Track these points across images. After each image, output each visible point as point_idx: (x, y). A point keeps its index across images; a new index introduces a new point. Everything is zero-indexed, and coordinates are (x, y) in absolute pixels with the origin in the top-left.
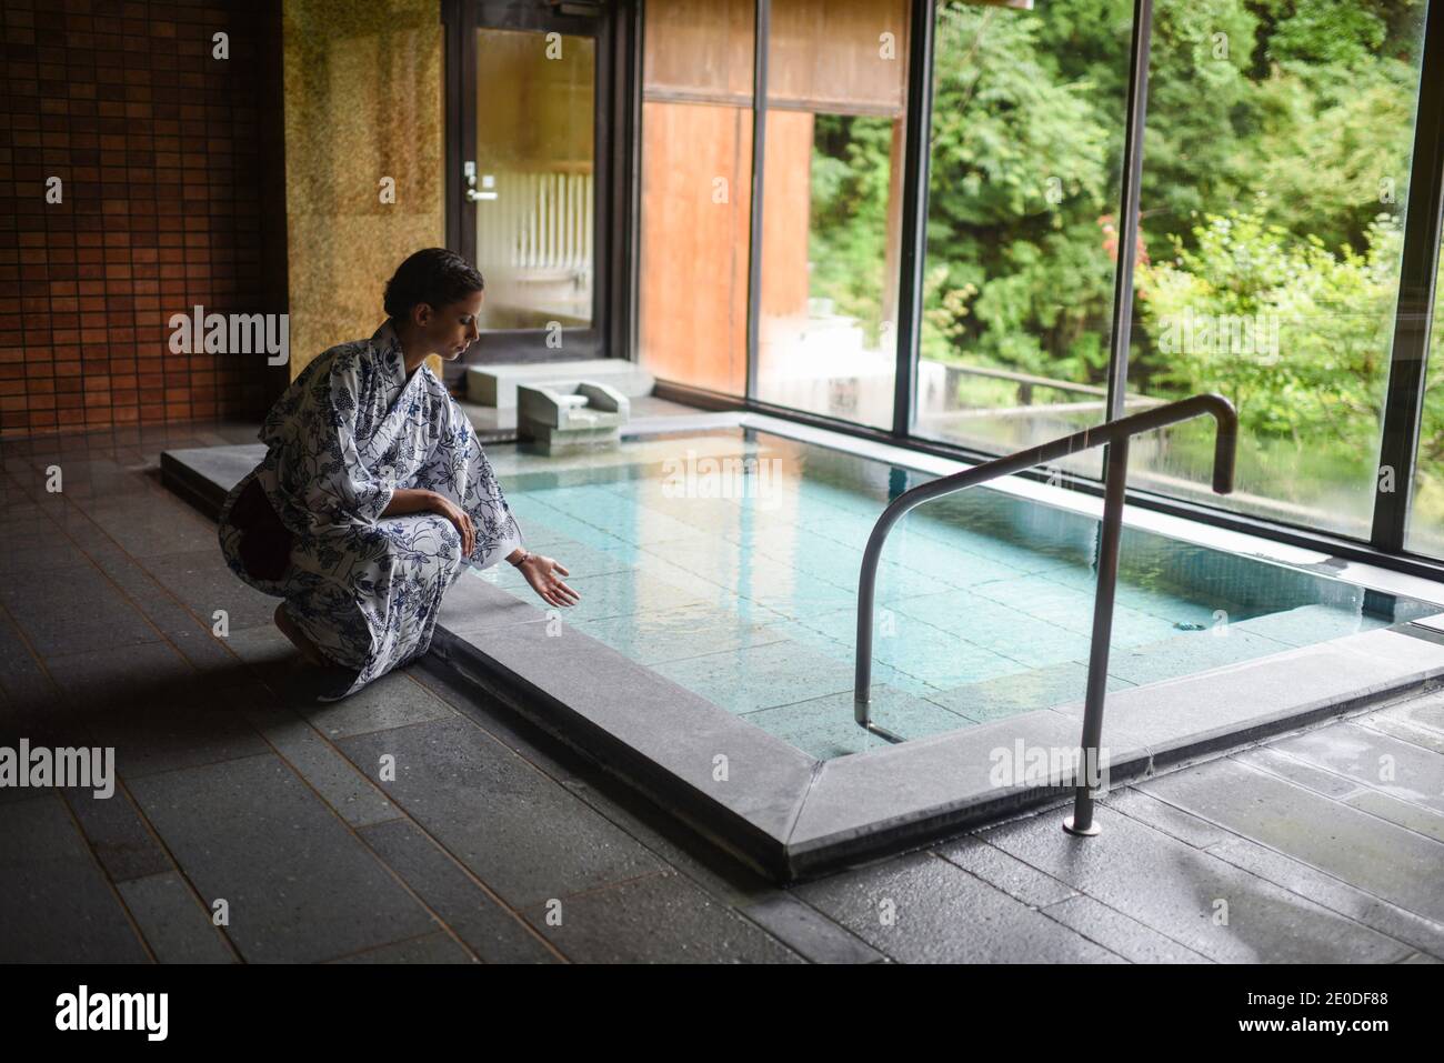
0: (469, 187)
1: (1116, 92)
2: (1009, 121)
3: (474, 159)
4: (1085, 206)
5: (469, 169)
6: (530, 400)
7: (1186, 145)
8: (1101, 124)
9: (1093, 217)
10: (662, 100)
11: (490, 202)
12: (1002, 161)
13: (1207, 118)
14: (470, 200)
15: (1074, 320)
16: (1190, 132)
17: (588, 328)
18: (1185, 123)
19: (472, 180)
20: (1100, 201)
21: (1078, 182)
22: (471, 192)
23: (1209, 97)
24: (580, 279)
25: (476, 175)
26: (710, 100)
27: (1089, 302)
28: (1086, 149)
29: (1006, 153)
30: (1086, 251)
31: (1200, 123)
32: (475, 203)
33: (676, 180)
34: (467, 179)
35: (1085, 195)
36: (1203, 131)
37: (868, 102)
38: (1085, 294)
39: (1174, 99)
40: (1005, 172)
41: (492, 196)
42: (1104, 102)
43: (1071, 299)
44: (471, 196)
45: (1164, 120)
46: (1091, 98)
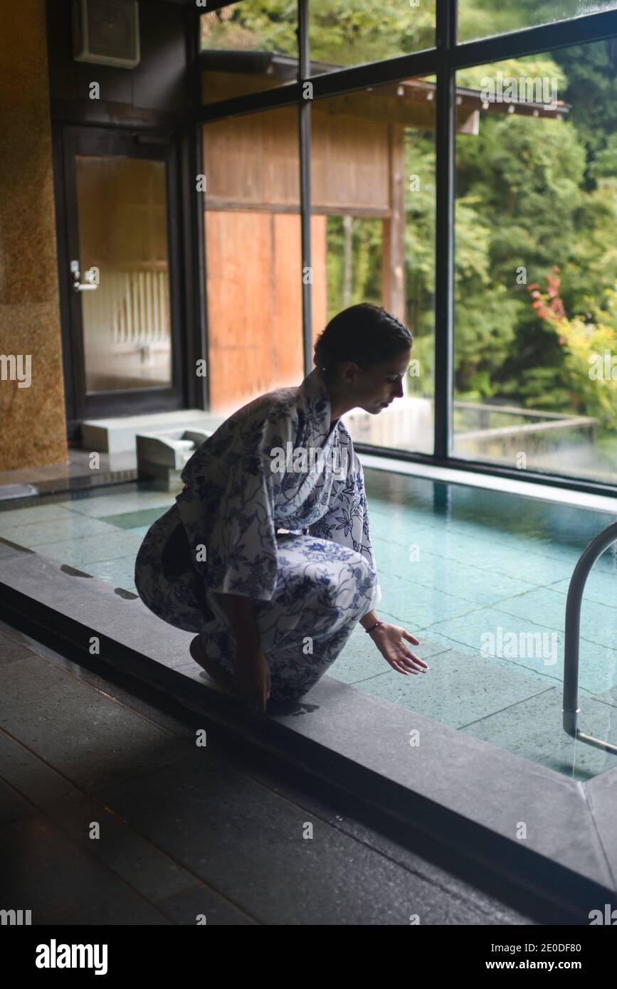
0: (75, 281)
1: (493, 203)
2: (420, 226)
3: (77, 258)
4: (475, 284)
5: (75, 266)
6: (146, 446)
7: (543, 240)
8: (484, 225)
9: (480, 291)
10: (217, 209)
11: (89, 291)
12: (418, 255)
13: (556, 219)
14: (77, 291)
15: (471, 364)
16: (545, 230)
17: (169, 386)
18: (542, 223)
19: (77, 275)
20: (486, 279)
21: (471, 268)
22: (77, 284)
23: (559, 205)
24: (145, 351)
25: (80, 270)
26: (251, 208)
27: (481, 351)
28: (475, 243)
29: (420, 249)
30: (477, 315)
31: (552, 223)
32: (80, 293)
33: (229, 270)
34: (73, 274)
35: (476, 276)
36: (555, 229)
37: (366, 206)
38: (479, 345)
39: (532, 206)
40: (420, 261)
41: (93, 287)
42: (484, 210)
43: (470, 349)
44: (77, 288)
45: (528, 221)
46: (475, 207)
